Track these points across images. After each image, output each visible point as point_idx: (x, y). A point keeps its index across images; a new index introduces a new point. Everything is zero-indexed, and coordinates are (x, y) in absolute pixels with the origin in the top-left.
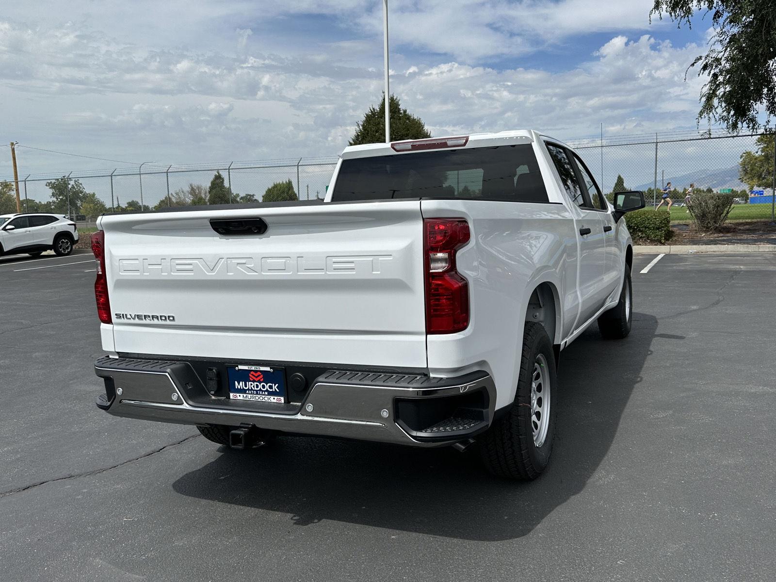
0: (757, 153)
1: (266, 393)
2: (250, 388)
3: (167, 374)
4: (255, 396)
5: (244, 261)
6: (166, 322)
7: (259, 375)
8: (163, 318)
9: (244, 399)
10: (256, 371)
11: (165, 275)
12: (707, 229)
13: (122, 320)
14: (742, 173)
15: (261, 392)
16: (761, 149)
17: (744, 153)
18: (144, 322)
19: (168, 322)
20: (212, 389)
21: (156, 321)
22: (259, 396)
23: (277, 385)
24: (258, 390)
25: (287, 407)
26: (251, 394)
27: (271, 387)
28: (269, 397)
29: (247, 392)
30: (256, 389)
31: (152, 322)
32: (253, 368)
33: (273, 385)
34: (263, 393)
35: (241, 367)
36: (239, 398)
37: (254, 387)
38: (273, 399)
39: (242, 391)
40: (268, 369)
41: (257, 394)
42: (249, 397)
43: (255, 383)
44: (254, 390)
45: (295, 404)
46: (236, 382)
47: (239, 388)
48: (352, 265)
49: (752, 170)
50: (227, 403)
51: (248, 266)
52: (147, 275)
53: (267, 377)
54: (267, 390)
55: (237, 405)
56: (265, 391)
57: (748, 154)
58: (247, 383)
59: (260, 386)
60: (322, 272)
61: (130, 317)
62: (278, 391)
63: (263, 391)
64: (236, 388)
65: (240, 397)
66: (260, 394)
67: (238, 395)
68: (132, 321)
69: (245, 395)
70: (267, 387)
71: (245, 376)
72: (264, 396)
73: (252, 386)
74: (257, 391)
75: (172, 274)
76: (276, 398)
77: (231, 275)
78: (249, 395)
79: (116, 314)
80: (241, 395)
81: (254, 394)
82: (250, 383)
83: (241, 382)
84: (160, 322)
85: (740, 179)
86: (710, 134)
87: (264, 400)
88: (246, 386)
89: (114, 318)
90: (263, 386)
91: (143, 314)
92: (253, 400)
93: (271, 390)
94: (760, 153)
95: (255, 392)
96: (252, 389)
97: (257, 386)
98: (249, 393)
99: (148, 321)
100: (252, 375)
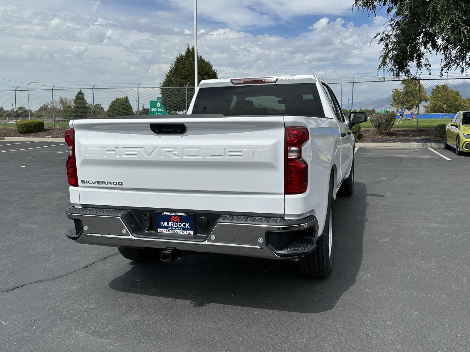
0: (401, 89)
1: (181, 229)
2: (171, 226)
3: (119, 217)
4: (174, 230)
5: (171, 150)
6: (117, 186)
7: (177, 218)
8: (115, 183)
9: (167, 232)
10: (175, 216)
11: (118, 157)
12: (381, 133)
13: (86, 185)
14: (393, 101)
15: (178, 228)
16: (403, 88)
17: (394, 90)
18: (101, 185)
19: (118, 186)
20: (147, 226)
21: (109, 185)
22: (177, 231)
23: (189, 224)
24: (176, 227)
25: (195, 237)
26: (172, 229)
27: (184, 225)
28: (183, 231)
29: (169, 228)
30: (175, 226)
31: (107, 186)
32: (174, 214)
33: (186, 224)
34: (180, 229)
35: (165, 213)
36: (163, 232)
37: (173, 225)
38: (186, 233)
39: (166, 228)
40: (183, 214)
41: (175, 229)
42: (170, 231)
43: (174, 223)
44: (173, 227)
45: (200, 235)
46: (162, 222)
47: (164, 226)
48: (241, 153)
49: (398, 100)
50: (156, 235)
51: (174, 153)
52: (105, 157)
53: (182, 219)
54: (182, 227)
55: (162, 236)
56: (180, 228)
57: (396, 90)
58: (169, 223)
59: (178, 225)
60: (222, 157)
61: (92, 182)
62: (189, 227)
63: (179, 228)
64: (162, 226)
65: (165, 231)
66: (177, 229)
67: (163, 230)
68: (93, 185)
69: (167, 230)
70: (182, 225)
71: (168, 219)
72: (180, 231)
73: (172, 225)
75: (123, 156)
76: (188, 232)
77: (162, 158)
78: (170, 230)
79: (82, 181)
80: (165, 230)
81: (173, 229)
82: (171, 223)
83: (165, 223)
84: (113, 186)
85: (392, 104)
86: (384, 79)
87: (180, 233)
88: (168, 225)
89: (80, 183)
90: (180, 225)
91: (101, 181)
92: (173, 233)
93: (185, 227)
94: (403, 90)
95: (174, 228)
96: (172, 226)
97: (176, 225)
98: (170, 229)
99: (104, 185)
100: (173, 218)
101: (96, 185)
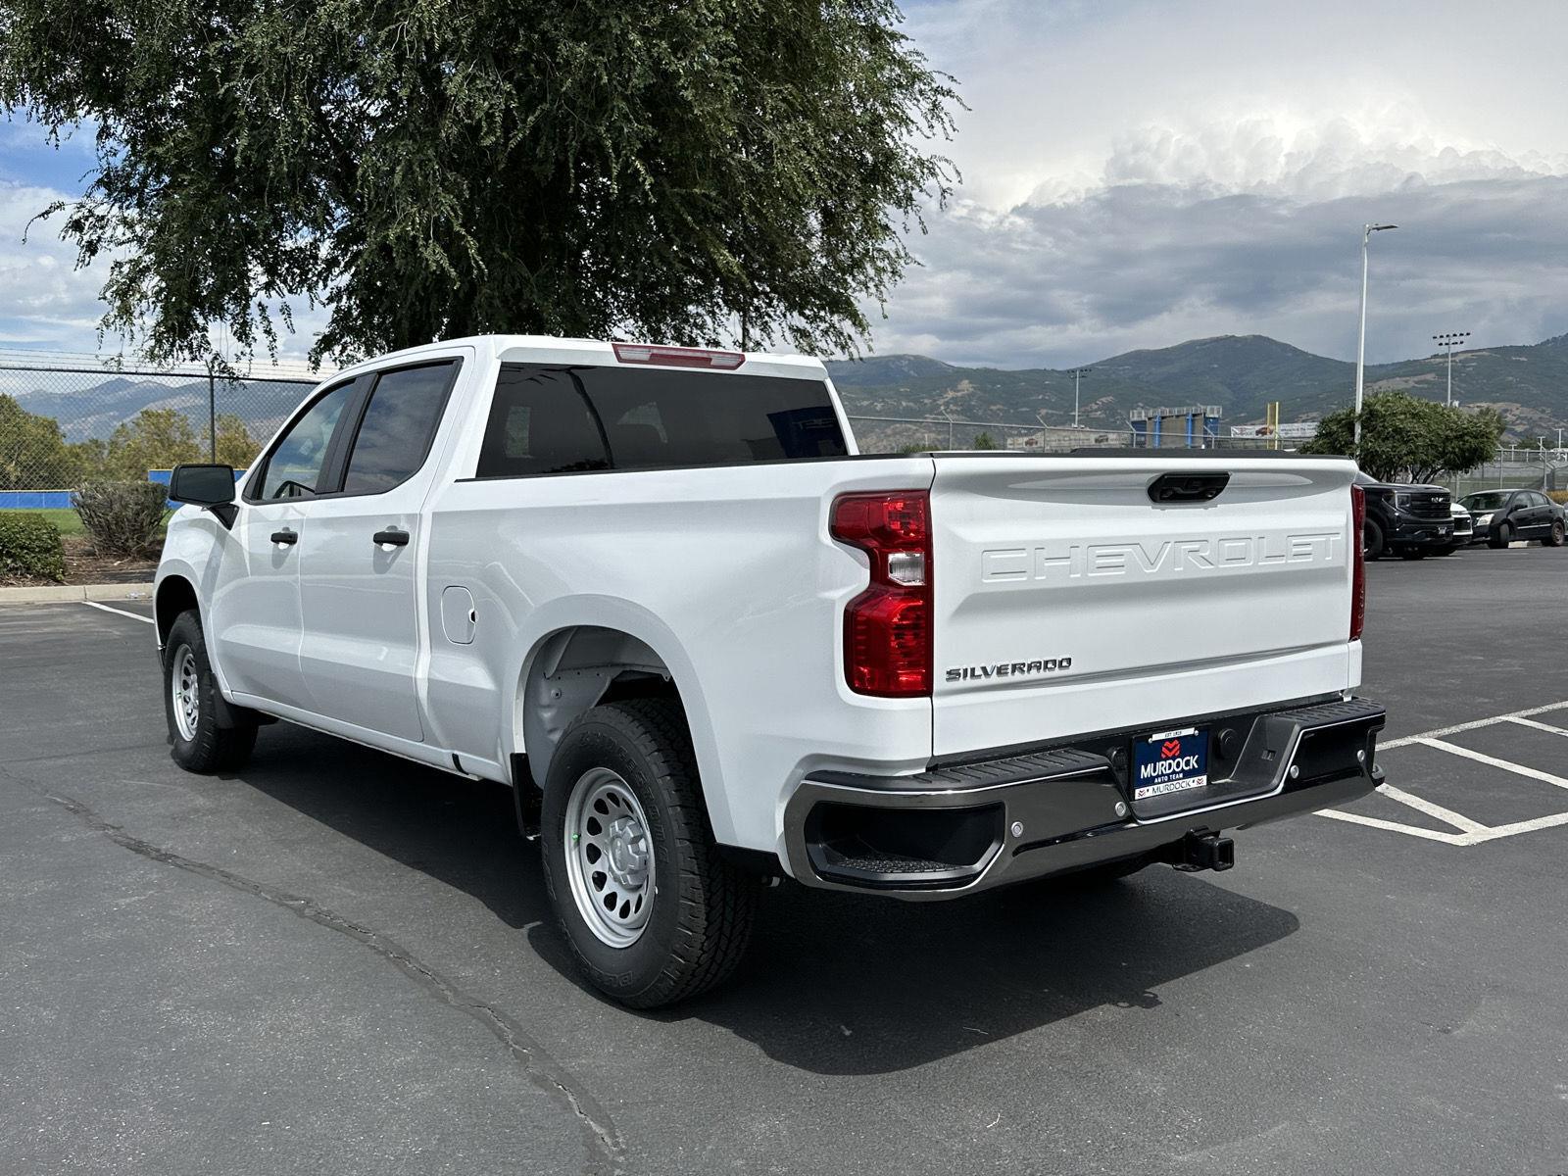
1: (1181, 775)
4: (1169, 784)
6: (1054, 671)
7: (1176, 745)
8: (1051, 665)
9: (1154, 794)
10: (1171, 740)
11: (1075, 579)
12: (124, 552)
13: (961, 683)
15: (1174, 776)
18: (1009, 678)
19: (1057, 672)
21: (1034, 674)
22: (1174, 783)
23: (1196, 757)
24: (1172, 773)
25: (1213, 792)
26: (1161, 782)
28: (1188, 780)
29: (1156, 780)
30: (1167, 772)
31: (1026, 677)
32: (1172, 734)
33: (1191, 758)
34: (1177, 776)
35: (1156, 737)
36: (1147, 795)
37: (1165, 769)
38: (1193, 783)
39: (1150, 781)
40: (1190, 731)
41: (1169, 780)
42: (1162, 789)
43: (1168, 762)
44: (1164, 776)
45: (1221, 781)
46: (1143, 767)
47: (1145, 776)
52: (1041, 581)
53: (1186, 746)
54: (1183, 770)
55: (1146, 808)
56: (1178, 773)
58: (1158, 764)
59: (1174, 765)
61: (982, 673)
62: (1196, 766)
63: (1176, 773)
64: (1142, 777)
65: (1149, 792)
66: (1173, 780)
67: (1145, 789)
68: (983, 681)
69: (1155, 787)
70: (1182, 764)
71: (1155, 753)
72: (1180, 782)
73: (1163, 769)
74: (1168, 775)
75: (1090, 575)
76: (1196, 779)
78: (1161, 785)
79: (947, 672)
80: (1150, 788)
81: (1165, 782)
82: (1161, 763)
83: (1149, 765)
84: (1043, 674)
87: (1180, 788)
88: (1154, 771)
89: (938, 682)
90: (1178, 765)
93: (1188, 768)
96: (1162, 774)
97: (1170, 766)
98: (1159, 783)
99: (1018, 677)
100: (1167, 748)
101: (995, 679)
